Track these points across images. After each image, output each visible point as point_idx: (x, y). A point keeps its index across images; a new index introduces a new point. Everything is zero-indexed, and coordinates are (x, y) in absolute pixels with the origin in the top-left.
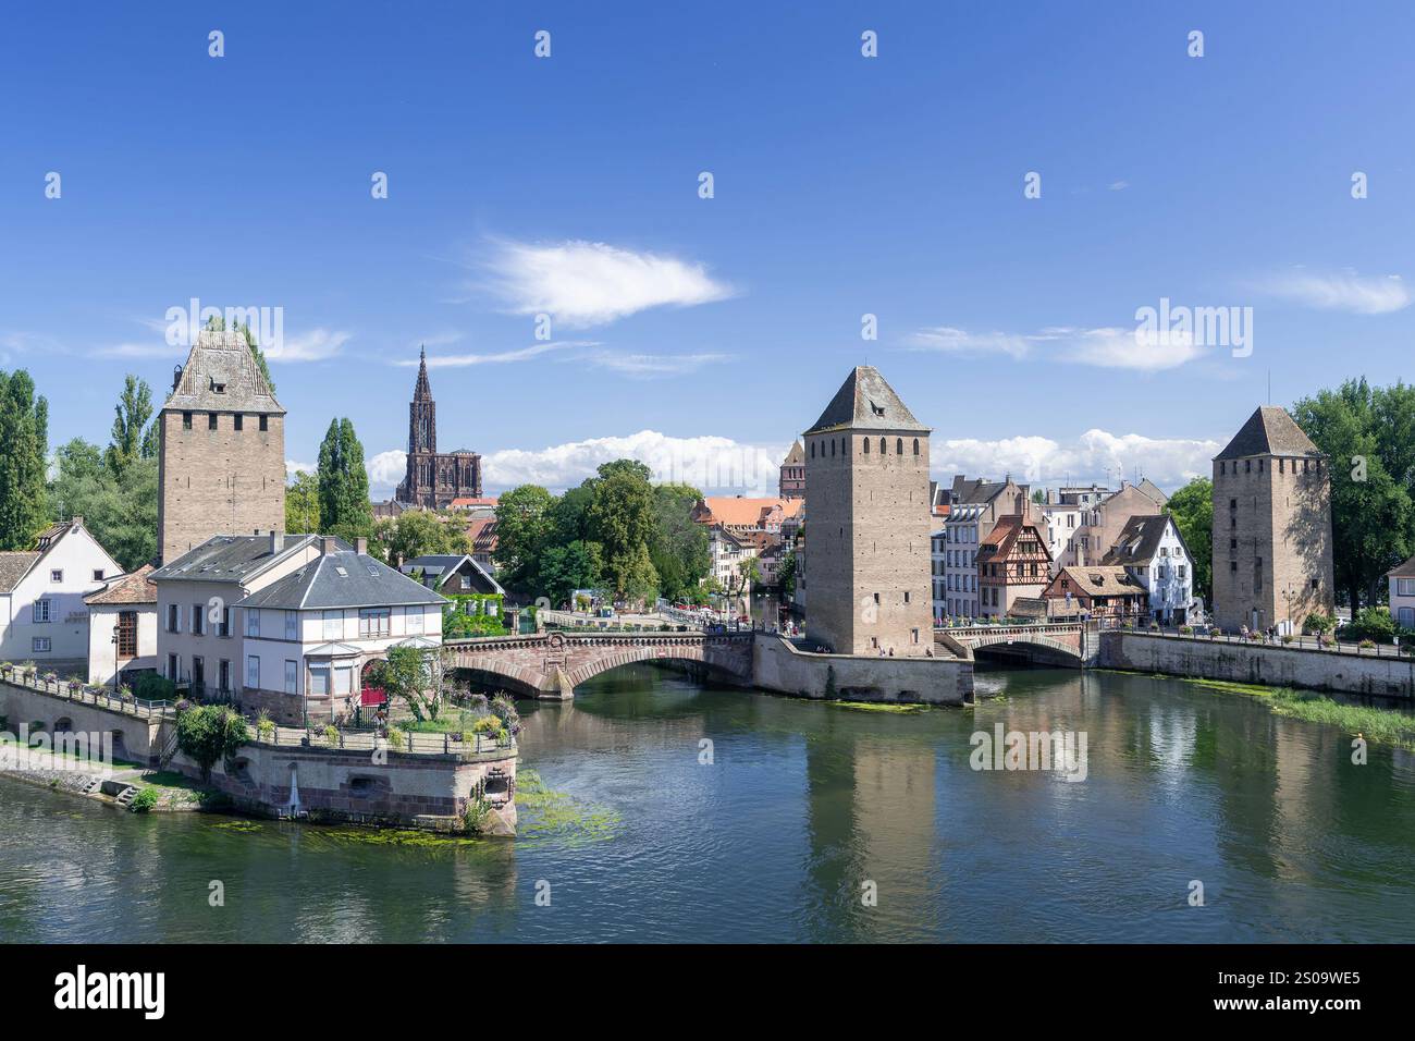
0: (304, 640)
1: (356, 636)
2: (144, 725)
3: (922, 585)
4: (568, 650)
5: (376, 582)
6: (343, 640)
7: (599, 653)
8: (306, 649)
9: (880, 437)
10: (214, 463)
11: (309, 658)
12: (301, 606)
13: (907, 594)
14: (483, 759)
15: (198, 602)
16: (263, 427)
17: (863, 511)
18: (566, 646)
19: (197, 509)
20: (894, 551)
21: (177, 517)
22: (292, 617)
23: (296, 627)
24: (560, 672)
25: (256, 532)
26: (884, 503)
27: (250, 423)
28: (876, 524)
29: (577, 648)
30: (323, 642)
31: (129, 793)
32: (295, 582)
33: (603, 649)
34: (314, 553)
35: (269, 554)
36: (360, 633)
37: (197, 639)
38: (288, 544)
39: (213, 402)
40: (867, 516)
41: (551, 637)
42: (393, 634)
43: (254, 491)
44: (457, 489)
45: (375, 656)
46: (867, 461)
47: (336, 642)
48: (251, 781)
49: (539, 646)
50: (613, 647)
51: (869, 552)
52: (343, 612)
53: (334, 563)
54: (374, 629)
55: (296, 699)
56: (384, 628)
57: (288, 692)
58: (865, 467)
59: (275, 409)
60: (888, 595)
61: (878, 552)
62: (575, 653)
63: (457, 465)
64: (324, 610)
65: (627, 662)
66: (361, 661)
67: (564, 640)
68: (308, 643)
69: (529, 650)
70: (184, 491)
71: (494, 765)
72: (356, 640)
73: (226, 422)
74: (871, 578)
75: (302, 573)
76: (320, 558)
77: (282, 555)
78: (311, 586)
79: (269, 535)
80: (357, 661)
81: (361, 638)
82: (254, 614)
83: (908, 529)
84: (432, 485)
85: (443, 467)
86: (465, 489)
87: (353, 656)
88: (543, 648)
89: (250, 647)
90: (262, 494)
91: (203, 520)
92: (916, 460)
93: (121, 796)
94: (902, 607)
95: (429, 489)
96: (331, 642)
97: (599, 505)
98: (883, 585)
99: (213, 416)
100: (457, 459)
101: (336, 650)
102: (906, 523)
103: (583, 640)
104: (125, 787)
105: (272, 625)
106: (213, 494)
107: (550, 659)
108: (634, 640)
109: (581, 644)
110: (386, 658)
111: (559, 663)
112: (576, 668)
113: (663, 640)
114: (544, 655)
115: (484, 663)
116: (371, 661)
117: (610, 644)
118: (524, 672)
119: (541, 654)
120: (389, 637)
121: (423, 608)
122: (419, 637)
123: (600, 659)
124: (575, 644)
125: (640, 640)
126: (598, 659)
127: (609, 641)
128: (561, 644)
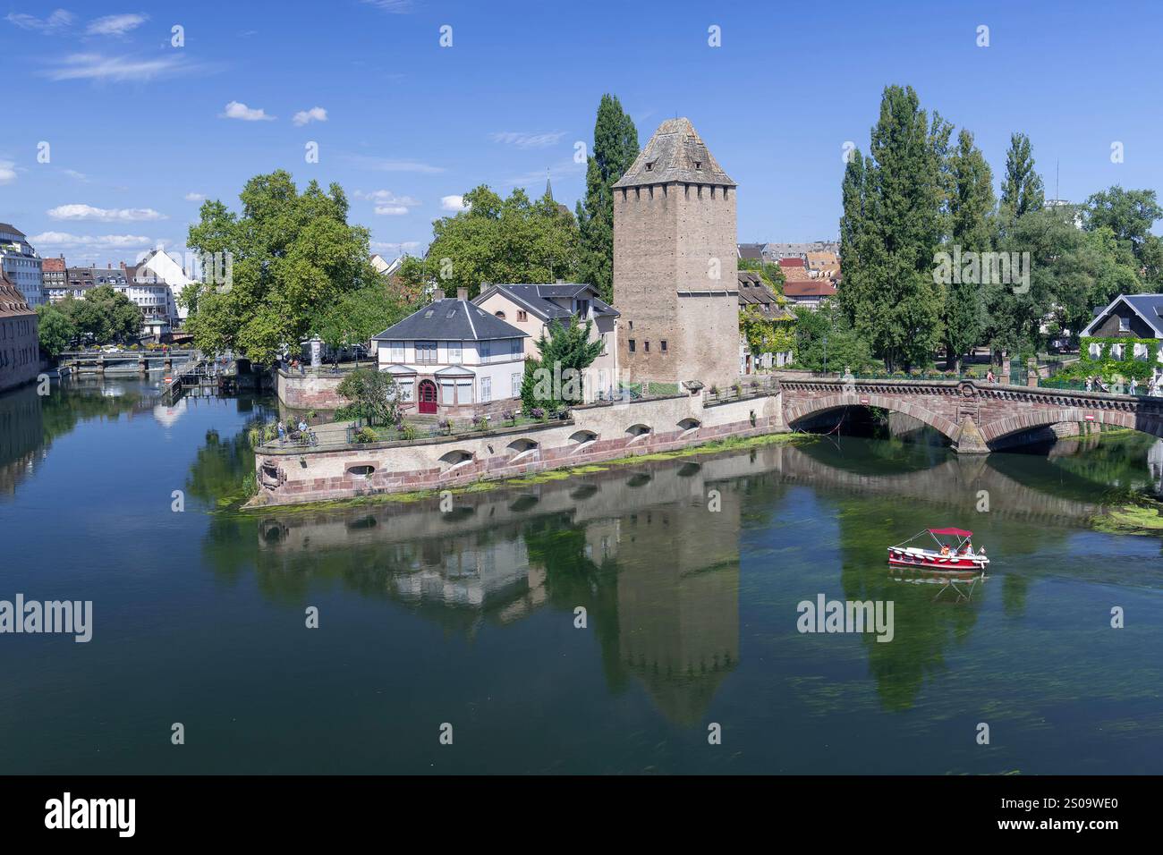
0: (380, 361)
1: (414, 362)
4: (981, 402)
6: (404, 364)
7: (1016, 409)
8: (380, 368)
16: (665, 193)
18: (979, 396)
24: (971, 423)
27: (658, 192)
29: (991, 400)
30: (391, 363)
33: (1020, 404)
36: (416, 359)
39: (642, 178)
41: (961, 385)
42: (439, 362)
45: (426, 378)
47: (400, 364)
49: (952, 394)
50: (1031, 404)
52: (403, 343)
54: (426, 357)
56: (433, 357)
64: (391, 341)
66: (419, 379)
68: (382, 363)
69: (942, 397)
70: (623, 249)
72: (412, 364)
80: (414, 379)
81: (417, 363)
87: (413, 376)
88: (955, 396)
96: (397, 365)
101: (399, 370)
103: (996, 392)
107: (962, 409)
108: (1055, 398)
109: (994, 396)
110: (434, 380)
111: (971, 414)
112: (990, 422)
113: (1090, 401)
114: (958, 404)
115: (900, 406)
116: (424, 381)
117: (1027, 400)
118: (937, 418)
119: (953, 402)
120: (436, 364)
121: (460, 344)
122: (458, 366)
123: (1017, 415)
124: (988, 396)
125: (1062, 398)
126: (1015, 415)
127: (1025, 396)
128: (974, 395)
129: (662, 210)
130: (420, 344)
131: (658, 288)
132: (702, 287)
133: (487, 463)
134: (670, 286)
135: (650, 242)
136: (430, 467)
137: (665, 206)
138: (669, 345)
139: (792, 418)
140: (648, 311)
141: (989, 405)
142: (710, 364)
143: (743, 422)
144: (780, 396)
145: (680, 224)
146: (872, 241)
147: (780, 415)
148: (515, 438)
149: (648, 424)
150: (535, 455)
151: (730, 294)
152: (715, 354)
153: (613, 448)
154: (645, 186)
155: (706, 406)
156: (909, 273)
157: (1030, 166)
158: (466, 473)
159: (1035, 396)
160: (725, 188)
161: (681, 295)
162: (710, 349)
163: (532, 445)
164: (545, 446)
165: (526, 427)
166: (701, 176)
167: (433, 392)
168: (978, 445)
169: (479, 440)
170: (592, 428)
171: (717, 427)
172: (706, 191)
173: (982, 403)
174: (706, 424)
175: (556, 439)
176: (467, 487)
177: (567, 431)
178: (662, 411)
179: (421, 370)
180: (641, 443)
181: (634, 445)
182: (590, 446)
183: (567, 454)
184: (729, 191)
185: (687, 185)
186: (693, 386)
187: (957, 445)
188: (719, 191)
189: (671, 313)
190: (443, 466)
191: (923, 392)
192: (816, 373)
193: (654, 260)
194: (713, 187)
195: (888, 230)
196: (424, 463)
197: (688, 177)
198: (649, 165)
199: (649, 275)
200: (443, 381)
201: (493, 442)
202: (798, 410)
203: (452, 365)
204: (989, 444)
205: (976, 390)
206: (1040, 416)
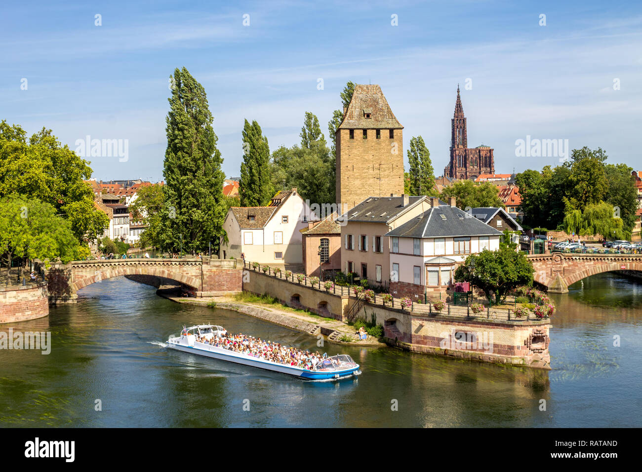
0: (425, 255)
1: (452, 253)
2: (339, 299)
4: (565, 264)
5: (462, 222)
6: (445, 255)
7: (584, 266)
8: (426, 260)
10: (366, 157)
11: (427, 265)
12: (423, 236)
14: (531, 324)
15: (364, 233)
16: (392, 136)
18: (564, 261)
19: (357, 182)
21: (348, 187)
22: (417, 242)
23: (420, 247)
24: (560, 277)
25: (392, 195)
27: (385, 134)
29: (571, 263)
30: (434, 256)
31: (335, 334)
32: (417, 223)
33: (586, 263)
34: (427, 206)
35: (401, 206)
36: (454, 251)
37: (363, 253)
38: (412, 201)
39: (365, 123)
41: (554, 256)
42: (472, 252)
43: (387, 173)
44: (480, 169)
45: (463, 265)
47: (442, 256)
48: (398, 331)
49: (548, 261)
50: (592, 262)
52: (445, 240)
53: (438, 212)
54: (462, 249)
55: (419, 288)
56: (467, 249)
57: (416, 283)
59: (397, 126)
63: (480, 155)
64: (434, 238)
65: (601, 272)
67: (563, 258)
70: (351, 173)
71: (537, 328)
72: (452, 255)
73: (371, 134)
75: (422, 217)
76: (430, 209)
77: (408, 208)
78: (427, 224)
79: (401, 196)
80: (453, 267)
81: (454, 255)
82: (396, 241)
84: (466, 167)
85: (471, 156)
86: (484, 169)
87: (452, 264)
88: (550, 262)
89: (393, 258)
90: (392, 174)
91: (361, 189)
93: (331, 335)
95: (464, 169)
96: (439, 256)
97: (574, 177)
99: (365, 131)
100: (479, 152)
101: (441, 261)
103: (574, 258)
104: (334, 331)
105: (406, 246)
106: (366, 174)
109: (572, 260)
111: (559, 271)
112: (570, 275)
114: (551, 266)
119: (548, 266)
121: (489, 238)
124: (568, 260)
125: (610, 258)
126: (584, 270)
130: (457, 240)
141: (569, 266)
168: (565, 289)
179: (458, 259)
206: (598, 269)
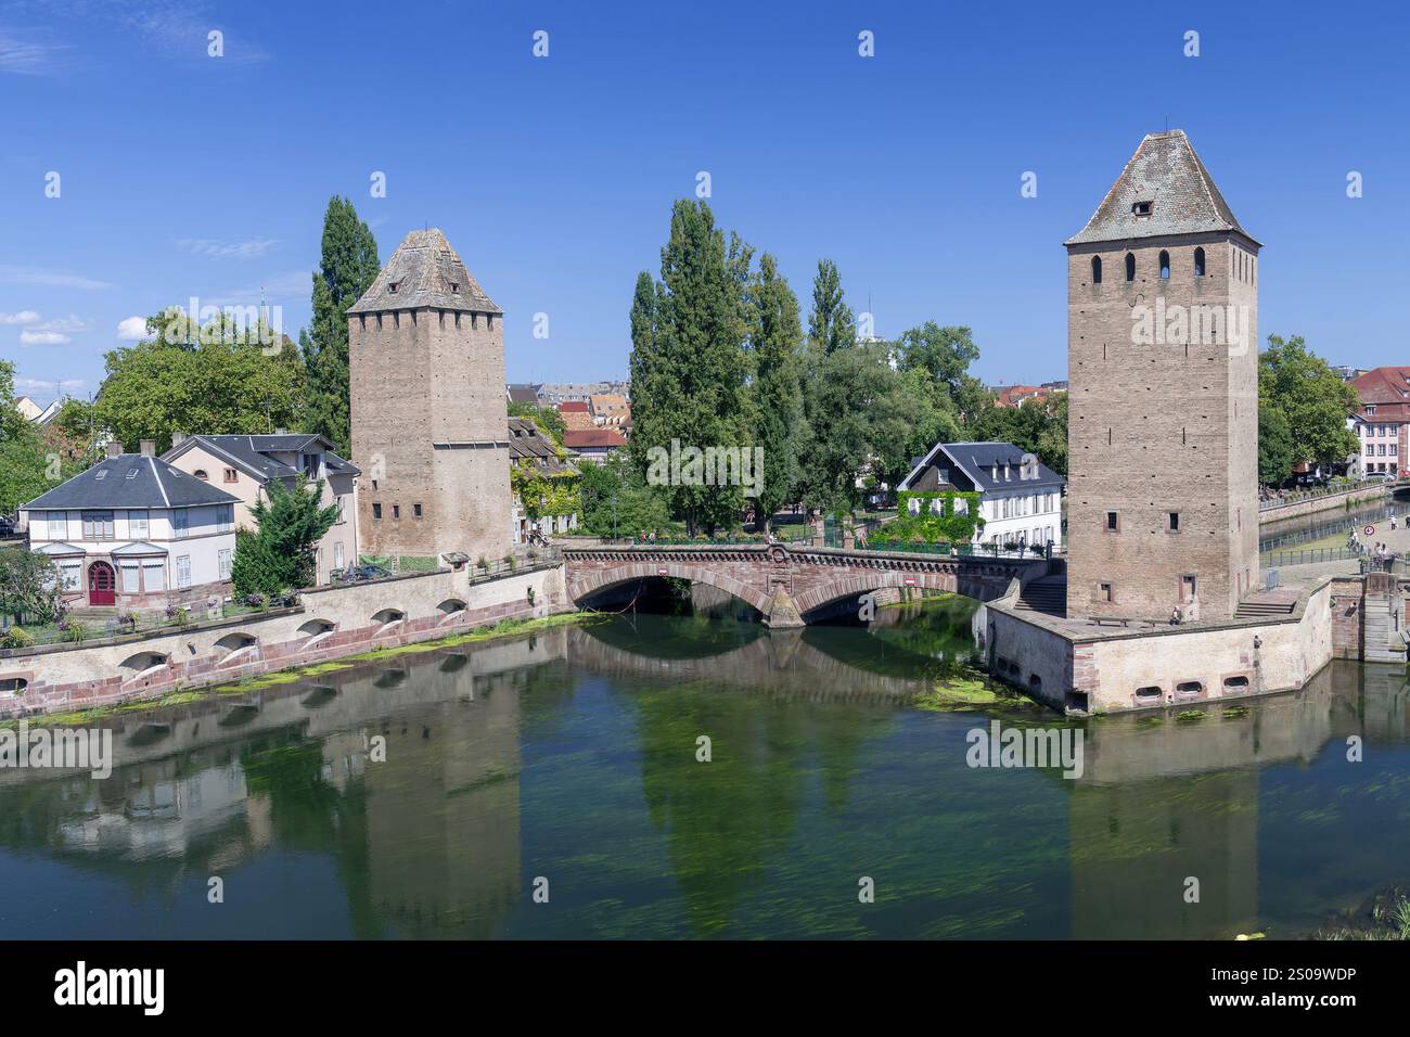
0: (32, 538)
1: (81, 538)
3: (1208, 503)
4: (793, 568)
6: (67, 541)
7: (831, 575)
8: (33, 547)
9: (1125, 253)
13: (1174, 517)
16: (414, 321)
17: (1088, 379)
18: (791, 562)
20: (1150, 444)
24: (785, 594)
26: (1130, 362)
27: (405, 320)
28: (1113, 399)
29: (805, 566)
30: (49, 541)
33: (836, 569)
36: (84, 535)
39: (384, 302)
40: (1094, 386)
41: (771, 550)
42: (117, 537)
45: (100, 559)
46: (1096, 295)
47: (62, 543)
49: (761, 559)
50: (847, 569)
51: (1098, 447)
52: (64, 514)
58: (1092, 306)
60: (1136, 516)
61: (1116, 446)
62: (803, 572)
65: (867, 588)
66: (89, 561)
68: (35, 541)
69: (750, 564)
72: (79, 541)
74: (1102, 488)
81: (85, 540)
83: (1183, 407)
87: (80, 555)
88: (764, 562)
92: (1198, 284)
94: (1162, 539)
96: (56, 542)
98: (1125, 500)
102: (1174, 394)
103: (809, 556)
107: (774, 577)
108: (873, 561)
109: (808, 561)
110: (110, 561)
111: (783, 582)
112: (803, 591)
113: (910, 563)
114: (768, 571)
115: (703, 574)
116: (97, 563)
117: (843, 564)
118: (745, 588)
119: (763, 570)
120: (113, 540)
121: (147, 513)
122: (143, 542)
123: (832, 581)
124: (801, 561)
125: (880, 561)
126: (831, 582)
127: (841, 560)
128: (785, 560)
129: (411, 343)
130: (88, 515)
131: (408, 438)
132: (464, 436)
133: (187, 668)
134: (423, 436)
135: (398, 381)
136: (107, 675)
137: (414, 337)
138: (424, 509)
139: (578, 594)
140: (397, 468)
142: (478, 532)
143: (519, 602)
144: (563, 568)
145: (434, 359)
146: (666, 383)
147: (563, 591)
148: (225, 632)
149: (400, 608)
150: (252, 653)
151: (499, 445)
152: (483, 519)
153: (356, 639)
154: (389, 312)
155: (473, 584)
156: (709, 419)
157: (839, 297)
158: (157, 681)
159: (851, 559)
160: (490, 316)
161: (437, 447)
162: (476, 513)
163: (248, 641)
164: (265, 642)
165: (239, 618)
166: (458, 301)
167: (109, 576)
168: (792, 618)
169: (176, 639)
170: (327, 615)
171: (486, 609)
172: (466, 319)
173: (795, 569)
174: (473, 606)
175: (280, 632)
176: (159, 700)
177: (296, 621)
178: (418, 592)
179: (91, 548)
180: (391, 632)
181: (383, 635)
182: (326, 639)
183: (295, 650)
184: (495, 320)
185: (442, 312)
186: (456, 558)
187: (769, 619)
188: (482, 320)
189: (426, 470)
190: (126, 673)
191: (729, 559)
192: (605, 539)
193: (403, 404)
194: (474, 315)
195: (685, 369)
196: (98, 671)
197: (443, 302)
198: (393, 286)
199: (396, 422)
200: (123, 563)
201: (194, 639)
202: (585, 584)
203: (136, 542)
204: (804, 616)
205: (787, 555)
206: (858, 582)
